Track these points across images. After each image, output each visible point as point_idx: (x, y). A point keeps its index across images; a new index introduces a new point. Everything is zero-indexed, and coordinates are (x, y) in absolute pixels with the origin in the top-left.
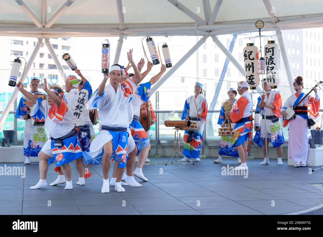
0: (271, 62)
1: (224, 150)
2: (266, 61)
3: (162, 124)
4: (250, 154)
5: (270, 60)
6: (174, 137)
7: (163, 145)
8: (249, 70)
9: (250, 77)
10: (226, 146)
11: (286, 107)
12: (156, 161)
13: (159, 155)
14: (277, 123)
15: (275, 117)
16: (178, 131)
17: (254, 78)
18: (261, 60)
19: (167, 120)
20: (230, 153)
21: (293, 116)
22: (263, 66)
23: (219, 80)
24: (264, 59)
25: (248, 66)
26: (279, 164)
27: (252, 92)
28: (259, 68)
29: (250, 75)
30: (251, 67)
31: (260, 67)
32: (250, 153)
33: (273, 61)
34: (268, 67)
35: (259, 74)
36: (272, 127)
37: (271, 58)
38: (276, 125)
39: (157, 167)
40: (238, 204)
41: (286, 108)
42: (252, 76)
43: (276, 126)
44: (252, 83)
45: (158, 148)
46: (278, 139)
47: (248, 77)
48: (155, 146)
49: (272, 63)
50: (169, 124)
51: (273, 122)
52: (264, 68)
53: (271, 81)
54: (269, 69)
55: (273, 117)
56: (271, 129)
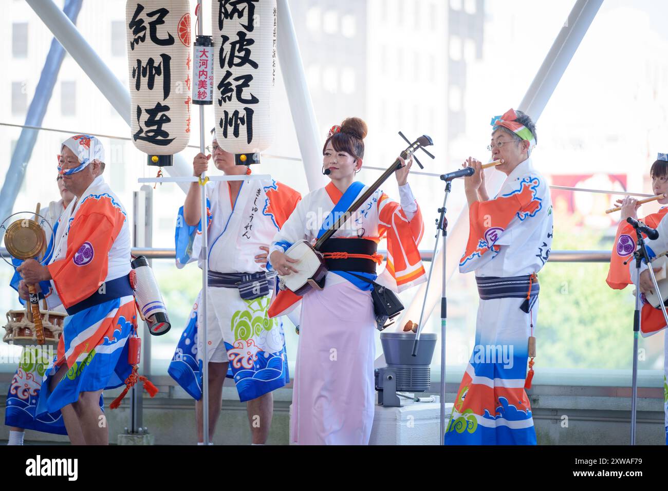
0: (242, 54)
2: (222, 50)
4: (139, 430)
5: (238, 46)
8: (151, 85)
9: (152, 112)
11: (291, 241)
14: (260, 303)
15: (254, 277)
17: (168, 120)
18: (202, 48)
21: (314, 278)
22: (208, 70)
24: (212, 45)
25: (145, 69)
28: (189, 79)
29: (152, 106)
30: (159, 74)
31: (195, 74)
32: (140, 426)
33: (248, 52)
34: (229, 74)
35: (187, 103)
36: (238, 320)
37: (243, 42)
38: (254, 312)
41: (289, 245)
42: (160, 108)
43: (254, 316)
44: (159, 138)
46: (257, 369)
47: (144, 112)
49: (246, 60)
51: (245, 297)
52: (211, 78)
53: (236, 134)
54: (230, 84)
55: (244, 280)
56: (235, 324)
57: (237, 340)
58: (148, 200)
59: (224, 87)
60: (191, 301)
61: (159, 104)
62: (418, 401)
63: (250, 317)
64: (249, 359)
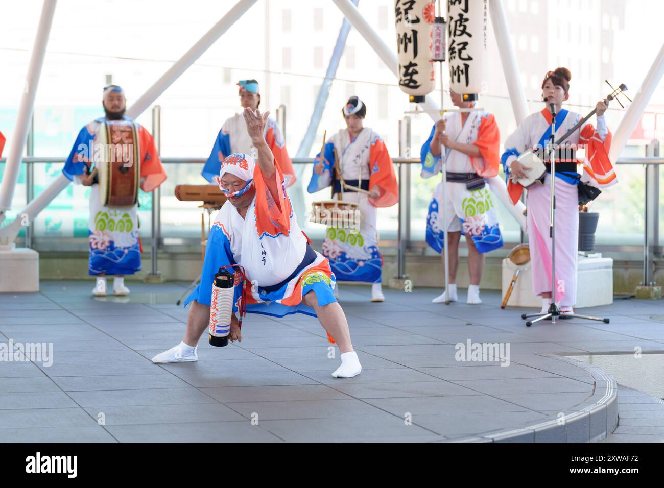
0: (462, 28)
1: (337, 265)
2: (450, 26)
3: (169, 195)
4: (404, 276)
5: (459, 23)
6: (199, 229)
7: (170, 250)
8: (406, 50)
9: (407, 68)
10: (339, 255)
12: (151, 294)
13: (159, 277)
14: (480, 193)
15: (476, 176)
16: (210, 213)
17: (416, 72)
18: (438, 25)
19: (182, 182)
20: (350, 271)
22: (442, 38)
23: (324, 78)
24: (444, 23)
25: (402, 40)
26: (469, 301)
27: (414, 109)
28: (432, 46)
29: (407, 64)
30: (411, 43)
32: (404, 273)
33: (465, 27)
34: (454, 42)
35: (431, 61)
36: (467, 203)
37: (462, 20)
38: (477, 198)
39: (155, 309)
40: (368, 406)
42: (411, 65)
43: (477, 201)
44: (412, 84)
45: (157, 258)
46: (484, 236)
47: (402, 68)
48: (149, 253)
49: (464, 32)
50: (187, 194)
51: (470, 188)
52: (444, 45)
53: (459, 81)
54: (454, 48)
55: (469, 178)
56: (465, 207)
57: (466, 216)
58: (409, 126)
59: (452, 50)
60: (432, 190)
61: (411, 63)
62: (587, 257)
63: (474, 202)
64: (477, 229)
